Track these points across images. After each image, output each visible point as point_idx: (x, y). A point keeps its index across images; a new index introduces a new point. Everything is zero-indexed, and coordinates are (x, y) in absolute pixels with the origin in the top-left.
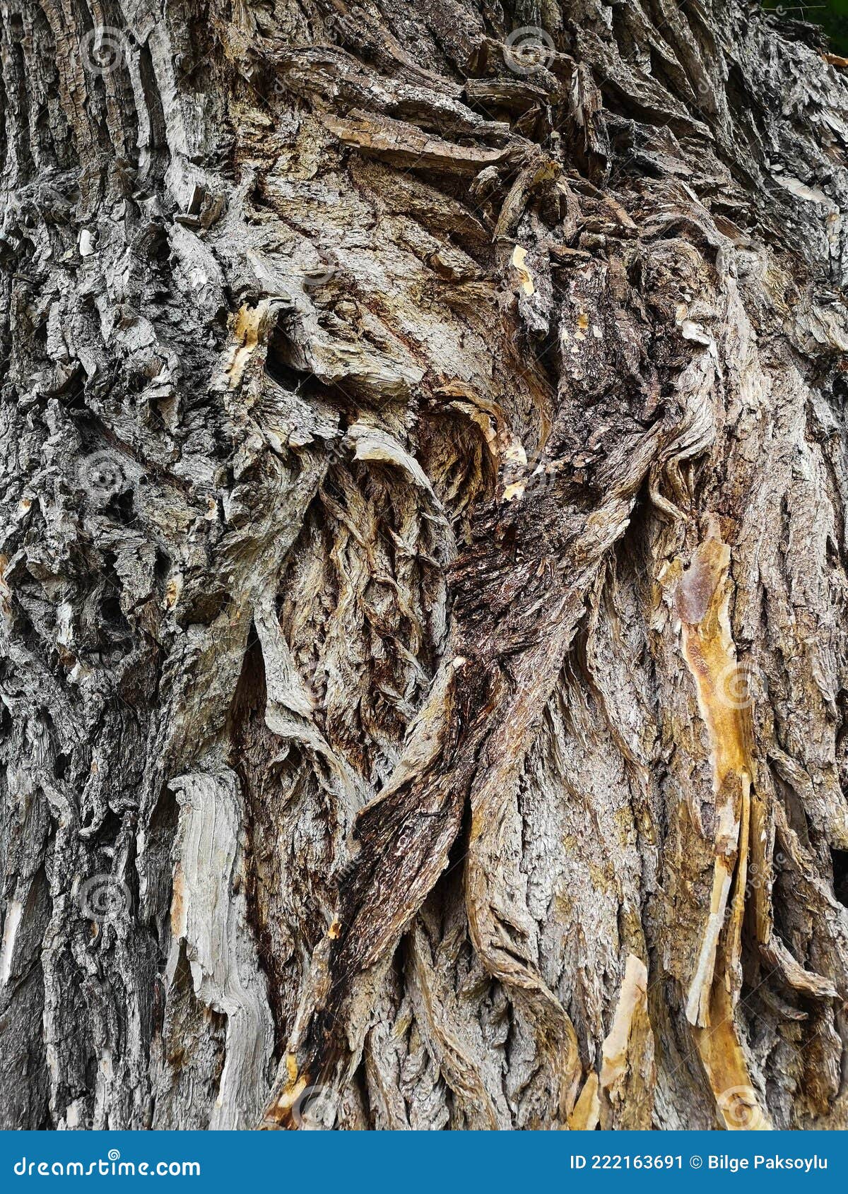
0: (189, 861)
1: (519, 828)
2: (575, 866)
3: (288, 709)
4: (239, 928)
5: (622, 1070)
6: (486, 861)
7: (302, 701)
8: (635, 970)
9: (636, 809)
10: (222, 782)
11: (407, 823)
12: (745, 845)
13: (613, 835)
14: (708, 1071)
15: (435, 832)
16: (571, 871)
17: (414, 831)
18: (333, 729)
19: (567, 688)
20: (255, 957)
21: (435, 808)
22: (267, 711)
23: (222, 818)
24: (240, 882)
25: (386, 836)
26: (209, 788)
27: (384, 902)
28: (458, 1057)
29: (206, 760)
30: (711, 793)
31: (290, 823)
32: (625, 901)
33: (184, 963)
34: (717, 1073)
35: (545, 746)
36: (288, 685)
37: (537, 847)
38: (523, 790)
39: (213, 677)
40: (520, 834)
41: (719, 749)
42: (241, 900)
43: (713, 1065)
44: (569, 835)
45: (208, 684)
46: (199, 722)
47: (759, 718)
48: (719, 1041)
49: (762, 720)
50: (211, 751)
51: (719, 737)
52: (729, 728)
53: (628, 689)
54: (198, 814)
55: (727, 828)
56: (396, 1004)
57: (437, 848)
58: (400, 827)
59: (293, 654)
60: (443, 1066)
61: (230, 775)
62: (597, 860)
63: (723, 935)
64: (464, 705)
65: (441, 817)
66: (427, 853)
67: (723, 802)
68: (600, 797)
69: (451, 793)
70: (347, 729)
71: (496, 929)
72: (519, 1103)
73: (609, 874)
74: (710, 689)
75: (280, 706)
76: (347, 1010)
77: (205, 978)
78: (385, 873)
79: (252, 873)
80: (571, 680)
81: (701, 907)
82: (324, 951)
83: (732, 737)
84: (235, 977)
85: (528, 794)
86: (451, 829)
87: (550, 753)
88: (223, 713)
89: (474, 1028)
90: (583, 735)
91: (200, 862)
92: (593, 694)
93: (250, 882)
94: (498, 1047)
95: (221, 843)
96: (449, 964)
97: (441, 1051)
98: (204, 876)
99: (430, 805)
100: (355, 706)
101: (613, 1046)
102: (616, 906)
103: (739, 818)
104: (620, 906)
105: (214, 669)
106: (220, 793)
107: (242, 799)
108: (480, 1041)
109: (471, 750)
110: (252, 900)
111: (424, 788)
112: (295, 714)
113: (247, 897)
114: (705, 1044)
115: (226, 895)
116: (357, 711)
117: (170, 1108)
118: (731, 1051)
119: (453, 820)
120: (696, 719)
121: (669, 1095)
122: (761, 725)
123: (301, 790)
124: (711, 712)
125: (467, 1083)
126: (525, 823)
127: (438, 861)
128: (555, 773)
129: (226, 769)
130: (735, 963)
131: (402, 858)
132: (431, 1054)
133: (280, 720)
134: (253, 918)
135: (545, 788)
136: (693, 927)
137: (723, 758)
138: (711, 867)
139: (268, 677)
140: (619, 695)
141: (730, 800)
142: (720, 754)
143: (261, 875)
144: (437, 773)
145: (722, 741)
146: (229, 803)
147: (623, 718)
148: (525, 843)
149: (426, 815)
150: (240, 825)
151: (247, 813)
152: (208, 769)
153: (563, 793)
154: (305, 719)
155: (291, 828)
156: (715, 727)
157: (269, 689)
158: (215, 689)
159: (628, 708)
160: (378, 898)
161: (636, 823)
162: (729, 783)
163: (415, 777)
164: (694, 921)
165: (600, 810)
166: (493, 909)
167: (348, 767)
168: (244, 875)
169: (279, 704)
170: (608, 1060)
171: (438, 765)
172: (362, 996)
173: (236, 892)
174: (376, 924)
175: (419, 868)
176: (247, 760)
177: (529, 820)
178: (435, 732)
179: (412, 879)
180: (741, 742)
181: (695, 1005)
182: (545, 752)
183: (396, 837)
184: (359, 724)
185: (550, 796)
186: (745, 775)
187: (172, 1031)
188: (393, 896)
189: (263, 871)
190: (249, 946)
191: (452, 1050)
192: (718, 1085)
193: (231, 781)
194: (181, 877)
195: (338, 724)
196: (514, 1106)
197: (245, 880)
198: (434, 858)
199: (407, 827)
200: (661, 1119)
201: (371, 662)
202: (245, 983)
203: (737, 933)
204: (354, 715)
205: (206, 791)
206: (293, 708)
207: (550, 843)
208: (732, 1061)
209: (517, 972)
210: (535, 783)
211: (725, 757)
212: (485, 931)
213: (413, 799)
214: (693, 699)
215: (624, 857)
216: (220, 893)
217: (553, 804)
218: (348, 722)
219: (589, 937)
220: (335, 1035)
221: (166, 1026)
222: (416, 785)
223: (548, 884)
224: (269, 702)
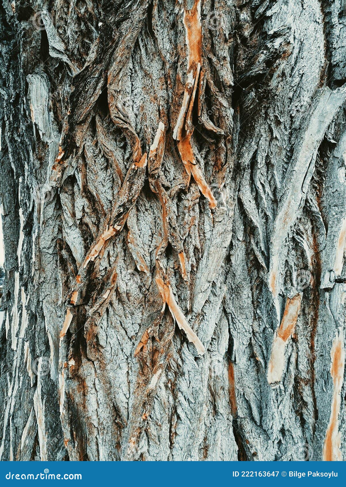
0: (33, 100)
1: (130, 86)
2: (145, 96)
3: (56, 49)
4: (52, 122)
5: (155, 153)
6: (113, 92)
7: (61, 47)
8: (162, 126)
9: (166, 77)
10: (42, 77)
11: (88, 80)
12: (196, 86)
13: (158, 86)
14: (181, 154)
15: (97, 82)
16: (144, 97)
17: (90, 83)
18: (71, 56)
19: (147, 38)
20: (58, 130)
21: (97, 76)
22: (50, 50)
23: (43, 87)
24: (51, 108)
25: (82, 84)
26: (38, 78)
27: (83, 104)
28: (107, 148)
29: (37, 70)
30: (186, 69)
31: (62, 88)
32: (160, 106)
33: (37, 131)
34: (183, 155)
35: (139, 58)
36: (55, 41)
37: (135, 92)
38: (132, 74)
39: (32, 39)
40: (130, 88)
41: (191, 55)
42: (52, 113)
43: (183, 152)
44: (145, 87)
45: (31, 42)
46: (31, 56)
47: (205, 43)
48: (185, 147)
49: (207, 44)
50: (38, 67)
51: (192, 50)
52: (196, 48)
53: (167, 37)
54: (34, 86)
55: (190, 80)
56: (93, 137)
57: (98, 88)
58: (86, 81)
59: (56, 30)
60: (104, 151)
61: (45, 75)
62: (152, 94)
63: (186, 113)
64: (103, 40)
65: (99, 79)
66: (95, 89)
67: (190, 72)
68: (155, 74)
69: (101, 71)
70: (76, 56)
71: (118, 113)
72: (127, 163)
73: (156, 99)
74: (190, 35)
75: (54, 48)
76: (75, 135)
77: (43, 134)
78: (83, 96)
79: (54, 105)
80: (148, 35)
81: (180, 105)
82: (67, 118)
83: (196, 51)
84: (52, 135)
85: (133, 75)
86: (102, 82)
87: (140, 61)
88: (39, 53)
89: (113, 142)
90: (151, 54)
91: (37, 101)
92: (155, 40)
93: (54, 108)
94: (121, 148)
95: (43, 95)
96: (106, 125)
97: (103, 147)
98: (39, 105)
99: (95, 75)
100: (77, 47)
101: (153, 147)
102: (158, 108)
103: (194, 77)
104: (159, 108)
105: (32, 37)
106: (42, 80)
107: (49, 83)
108: (115, 145)
109: (108, 56)
110: (55, 113)
111: (93, 69)
112: (58, 51)
113: (54, 112)
114: (180, 146)
115: (47, 112)
116: (78, 49)
117: (41, 172)
118: (189, 149)
119: (102, 79)
120: (185, 45)
121: (172, 163)
122: (206, 46)
123: (64, 77)
124: (190, 42)
125: (110, 155)
126: (132, 85)
127: (99, 92)
128: (142, 68)
129: (43, 73)
130: (189, 122)
131: (88, 91)
132: (101, 149)
133: (54, 53)
134: (56, 118)
135: (138, 73)
136: (177, 112)
137: (192, 58)
138: (183, 93)
139: (48, 38)
140: (164, 40)
141: (192, 71)
142: (191, 56)
143: (58, 106)
144: (97, 64)
145: (192, 52)
146: (45, 83)
147: (165, 47)
148: (132, 91)
149: (94, 78)
150: (49, 90)
151: (51, 87)
152: (38, 73)
153: (143, 74)
154: (62, 53)
155: (63, 90)
156: (191, 47)
157: (49, 42)
158: (34, 44)
159: (167, 44)
160: (81, 103)
161: (166, 82)
162: (193, 66)
163: (89, 65)
164: (177, 110)
165: (154, 78)
166: (117, 107)
167: (77, 69)
168: (52, 105)
169: (53, 47)
170: (151, 151)
171: (97, 61)
172: (79, 132)
173: (50, 111)
174: (81, 111)
175: (93, 94)
176: (50, 70)
177: (133, 83)
178: (95, 50)
179: (91, 97)
180: (199, 53)
181: (176, 134)
182: (139, 61)
183: (85, 85)
184: (80, 55)
185: (140, 75)
186: (199, 64)
187: (39, 152)
188: (85, 102)
189: (58, 105)
190: (56, 127)
191: (105, 146)
192: (183, 158)
193: (45, 77)
194: (31, 105)
195: (73, 53)
196: (125, 163)
197: (52, 107)
198: (97, 91)
199: (89, 82)
200: (169, 169)
201: (81, 31)
202: (55, 137)
203: (190, 113)
204: (77, 51)
205: (37, 79)
206: (57, 49)
207: (139, 90)
208: (189, 152)
209: (122, 124)
210: (136, 71)
211: (193, 57)
212: (113, 113)
213: (89, 72)
214: (185, 38)
215: (161, 93)
216: (45, 110)
217: (141, 78)
218: (76, 53)
219: (148, 117)
220: (71, 141)
221: (36, 150)
222: (90, 68)
223: (139, 103)
224: (50, 47)
